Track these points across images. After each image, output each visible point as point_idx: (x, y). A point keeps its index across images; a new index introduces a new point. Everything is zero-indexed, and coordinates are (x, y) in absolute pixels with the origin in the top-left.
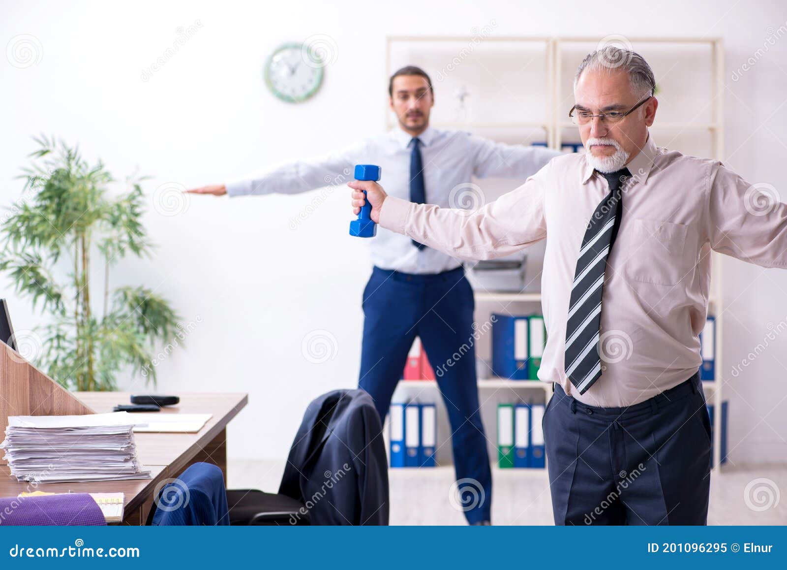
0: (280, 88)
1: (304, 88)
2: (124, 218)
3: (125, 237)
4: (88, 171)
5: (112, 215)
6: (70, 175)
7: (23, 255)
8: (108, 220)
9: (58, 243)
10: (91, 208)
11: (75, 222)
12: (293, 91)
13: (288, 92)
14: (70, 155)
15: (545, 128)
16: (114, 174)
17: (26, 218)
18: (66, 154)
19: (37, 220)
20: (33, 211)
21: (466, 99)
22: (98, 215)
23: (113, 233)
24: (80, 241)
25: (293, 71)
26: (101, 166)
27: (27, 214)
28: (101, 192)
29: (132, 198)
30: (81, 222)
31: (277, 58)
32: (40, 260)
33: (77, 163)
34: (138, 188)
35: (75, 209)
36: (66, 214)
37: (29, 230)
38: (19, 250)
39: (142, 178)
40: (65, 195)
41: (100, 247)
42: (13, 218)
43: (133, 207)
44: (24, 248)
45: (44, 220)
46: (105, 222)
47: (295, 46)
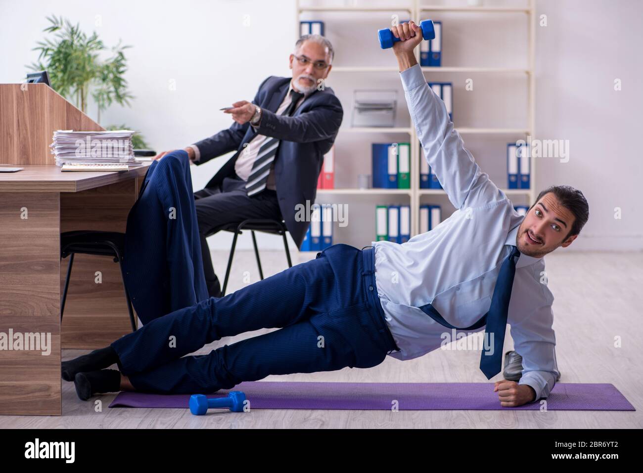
2: (111, 76)
3: (112, 89)
4: (86, 41)
5: (103, 73)
6: (73, 46)
8: (99, 77)
9: (65, 93)
10: (88, 69)
11: (77, 79)
14: (73, 31)
15: (409, 11)
16: (105, 44)
18: (70, 30)
22: (92, 74)
23: (104, 86)
24: (80, 91)
26: (95, 37)
28: (95, 56)
29: (117, 61)
30: (81, 78)
33: (78, 36)
34: (121, 54)
35: (77, 69)
39: (124, 48)
40: (69, 58)
41: (94, 96)
43: (117, 68)
45: (55, 76)
46: (97, 79)
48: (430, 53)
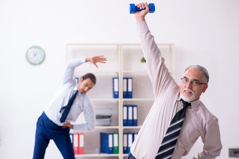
0: (31, 60)
1: (38, 60)
12: (35, 61)
13: (33, 62)
25: (35, 55)
31: (30, 51)
47: (36, 47)
48: (127, 92)
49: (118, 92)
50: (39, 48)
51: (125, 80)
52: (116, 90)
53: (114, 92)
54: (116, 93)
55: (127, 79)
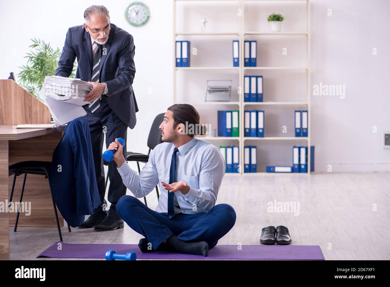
0: (131, 20)
1: (141, 20)
4: (54, 53)
6: (46, 55)
7: (27, 87)
9: (41, 82)
12: (137, 21)
13: (135, 22)
14: (46, 47)
15: (238, 35)
17: (28, 72)
18: (45, 47)
19: (33, 72)
20: (31, 69)
21: (206, 23)
25: (137, 14)
26: (59, 50)
27: (29, 70)
30: (51, 74)
31: (130, 9)
32: (34, 89)
33: (49, 50)
35: (48, 68)
36: (44, 70)
37: (30, 76)
38: (26, 85)
40: (44, 62)
42: (23, 72)
44: (27, 84)
45: (36, 73)
47: (138, 4)
48: (250, 58)
49: (238, 59)
50: (142, 4)
51: (247, 44)
52: (236, 56)
53: (234, 59)
54: (236, 60)
55: (250, 42)
